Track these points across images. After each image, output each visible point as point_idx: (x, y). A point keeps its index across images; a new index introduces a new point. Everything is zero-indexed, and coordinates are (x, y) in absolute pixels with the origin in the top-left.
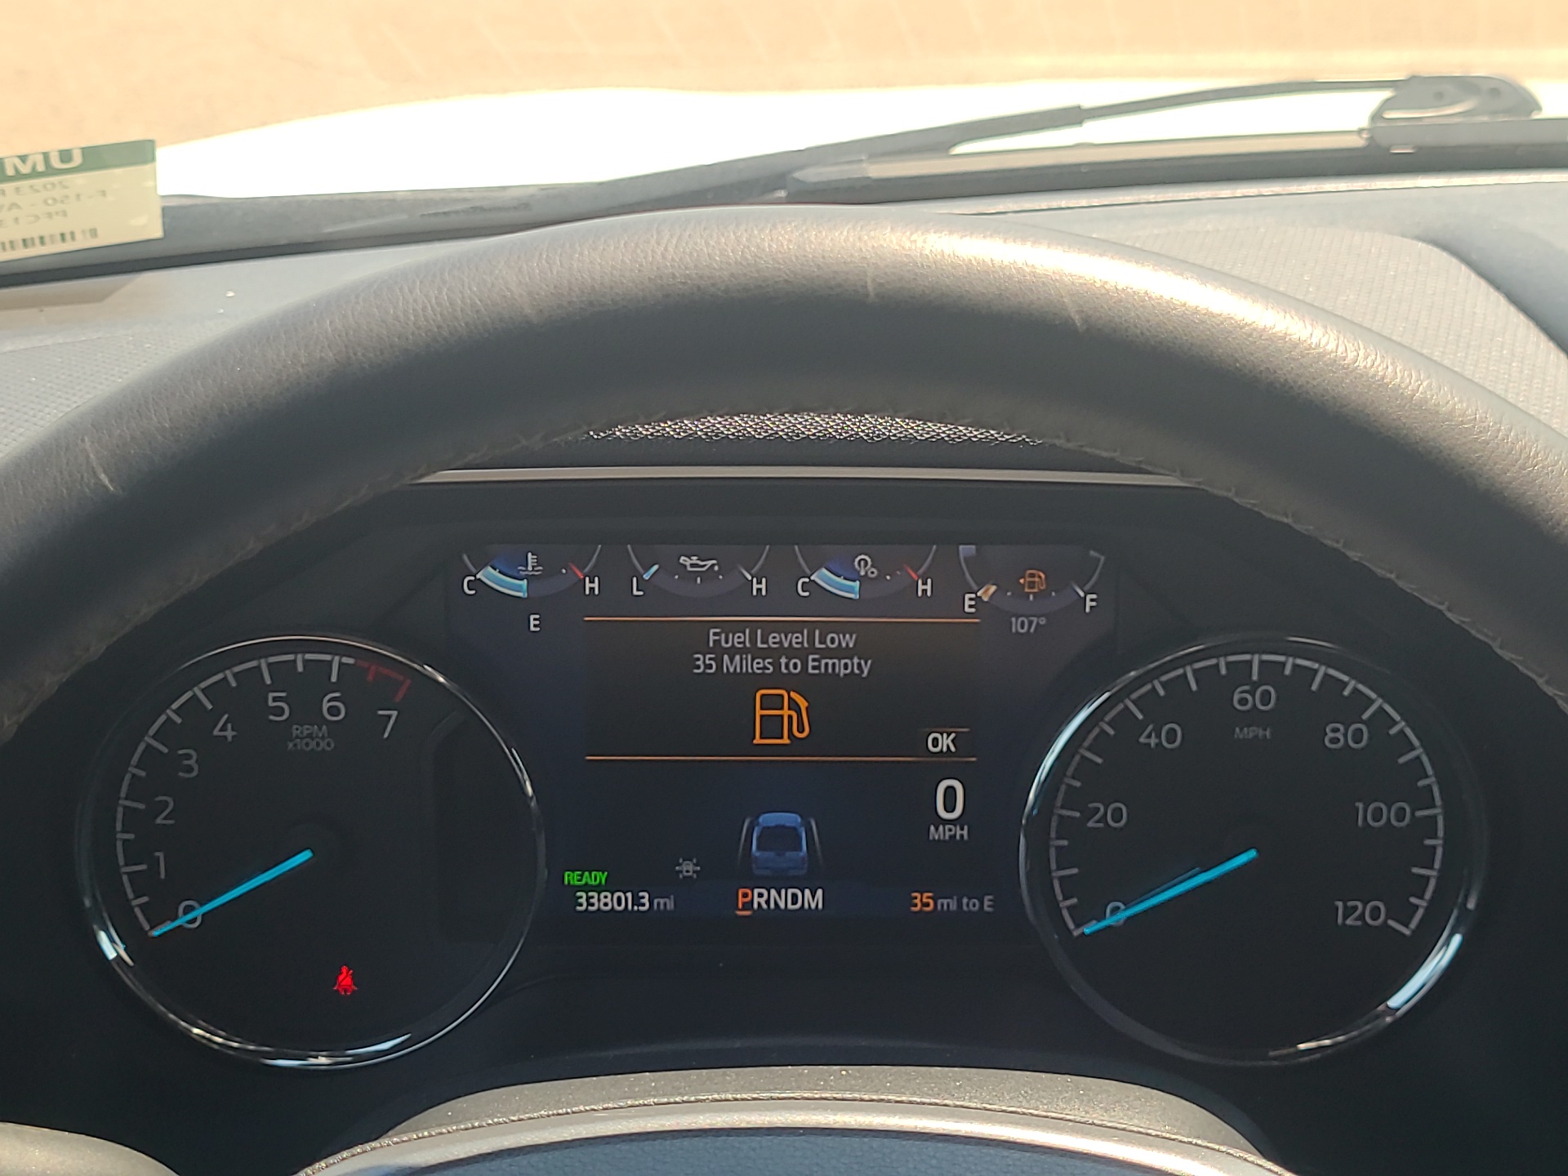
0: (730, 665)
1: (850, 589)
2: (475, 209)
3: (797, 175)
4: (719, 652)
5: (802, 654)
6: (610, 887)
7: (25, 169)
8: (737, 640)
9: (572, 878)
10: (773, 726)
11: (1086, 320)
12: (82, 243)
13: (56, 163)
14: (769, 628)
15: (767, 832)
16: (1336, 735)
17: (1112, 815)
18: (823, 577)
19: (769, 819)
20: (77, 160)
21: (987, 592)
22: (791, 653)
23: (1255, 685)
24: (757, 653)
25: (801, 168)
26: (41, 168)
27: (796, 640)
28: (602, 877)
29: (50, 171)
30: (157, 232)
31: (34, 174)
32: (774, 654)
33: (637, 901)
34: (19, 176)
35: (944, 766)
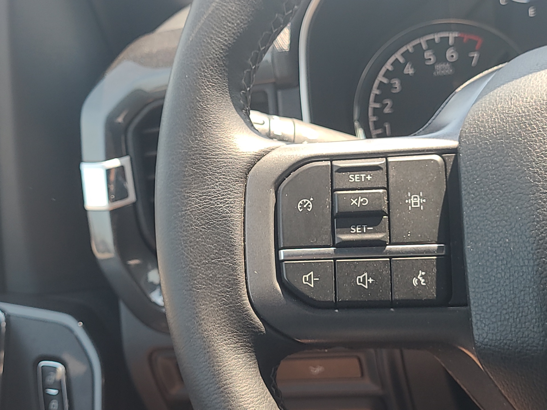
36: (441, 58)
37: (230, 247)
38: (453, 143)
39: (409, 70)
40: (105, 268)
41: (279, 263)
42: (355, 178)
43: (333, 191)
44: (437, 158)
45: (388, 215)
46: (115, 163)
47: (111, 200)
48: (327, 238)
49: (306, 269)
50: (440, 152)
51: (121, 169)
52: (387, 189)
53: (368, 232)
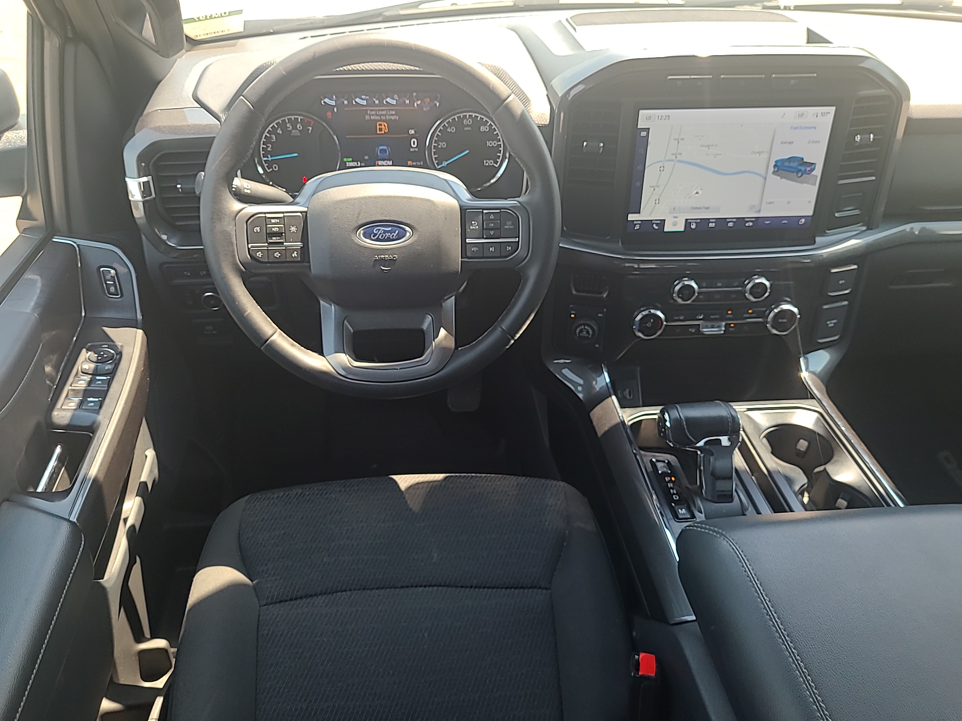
0: (372, 118)
1: (394, 102)
2: (311, 23)
3: (384, 14)
4: (370, 115)
5: (385, 115)
6: (353, 161)
7: (216, 16)
8: (374, 113)
9: (345, 160)
10: (381, 130)
11: (415, 48)
12: (227, 32)
13: (223, 15)
14: (379, 110)
15: (381, 150)
16: (483, 129)
17: (443, 145)
18: (388, 100)
19: (381, 147)
20: (227, 14)
21: (419, 102)
22: (383, 115)
23: (467, 120)
24: (377, 115)
25: (384, 12)
26: (220, 16)
27: (384, 112)
28: (351, 159)
29: (222, 16)
30: (242, 30)
31: (218, 17)
32: (380, 115)
33: (358, 164)
34: (215, 17)
35: (413, 137)
36: (295, 128)
37: (232, 243)
38: (305, 209)
39: (279, 131)
40: (138, 221)
41: (249, 249)
42: (273, 221)
43: (266, 225)
44: (299, 214)
45: (285, 233)
46: (145, 179)
47: (143, 197)
48: (265, 241)
49: (258, 251)
50: (301, 212)
51: (148, 182)
52: (284, 225)
53: (279, 239)
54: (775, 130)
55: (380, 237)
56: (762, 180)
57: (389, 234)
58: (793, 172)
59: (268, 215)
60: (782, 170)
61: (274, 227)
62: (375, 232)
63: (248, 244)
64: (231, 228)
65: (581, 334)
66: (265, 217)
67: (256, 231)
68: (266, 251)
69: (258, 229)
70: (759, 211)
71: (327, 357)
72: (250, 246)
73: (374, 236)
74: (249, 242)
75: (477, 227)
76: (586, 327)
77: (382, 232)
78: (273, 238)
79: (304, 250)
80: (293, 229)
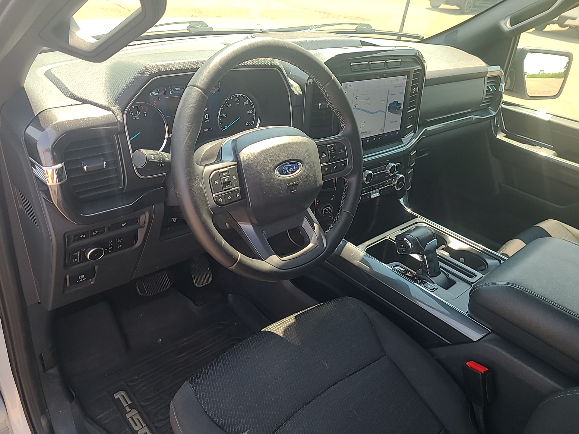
17: (225, 116)
41: (214, 198)
42: (223, 174)
43: (221, 178)
44: (234, 167)
45: (231, 181)
47: (61, 181)
48: (222, 189)
49: (220, 197)
50: (235, 165)
51: (62, 167)
52: (229, 176)
53: (229, 186)
54: (389, 89)
55: (287, 172)
56: (385, 114)
57: (291, 168)
58: (394, 109)
59: (220, 171)
60: (392, 108)
61: (226, 178)
62: (284, 169)
63: (212, 194)
64: (201, 185)
65: (325, 212)
66: (219, 172)
67: (216, 184)
68: (224, 196)
69: (217, 181)
70: (384, 131)
71: (266, 261)
72: (214, 195)
73: (284, 172)
74: (213, 193)
75: (326, 156)
76: (328, 208)
77: (288, 168)
78: (227, 186)
79: (242, 190)
80: (234, 177)
